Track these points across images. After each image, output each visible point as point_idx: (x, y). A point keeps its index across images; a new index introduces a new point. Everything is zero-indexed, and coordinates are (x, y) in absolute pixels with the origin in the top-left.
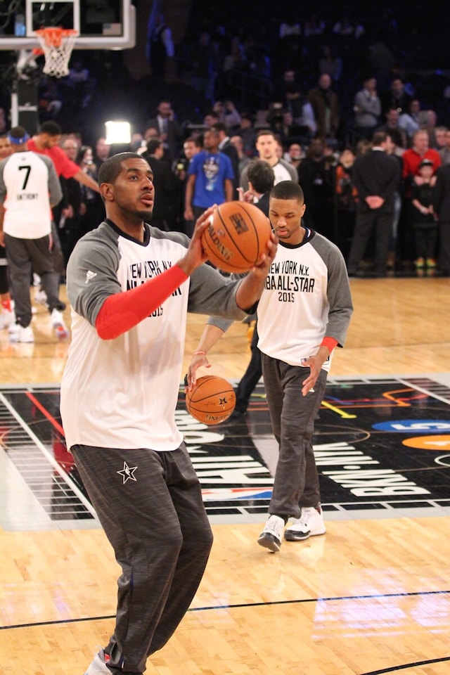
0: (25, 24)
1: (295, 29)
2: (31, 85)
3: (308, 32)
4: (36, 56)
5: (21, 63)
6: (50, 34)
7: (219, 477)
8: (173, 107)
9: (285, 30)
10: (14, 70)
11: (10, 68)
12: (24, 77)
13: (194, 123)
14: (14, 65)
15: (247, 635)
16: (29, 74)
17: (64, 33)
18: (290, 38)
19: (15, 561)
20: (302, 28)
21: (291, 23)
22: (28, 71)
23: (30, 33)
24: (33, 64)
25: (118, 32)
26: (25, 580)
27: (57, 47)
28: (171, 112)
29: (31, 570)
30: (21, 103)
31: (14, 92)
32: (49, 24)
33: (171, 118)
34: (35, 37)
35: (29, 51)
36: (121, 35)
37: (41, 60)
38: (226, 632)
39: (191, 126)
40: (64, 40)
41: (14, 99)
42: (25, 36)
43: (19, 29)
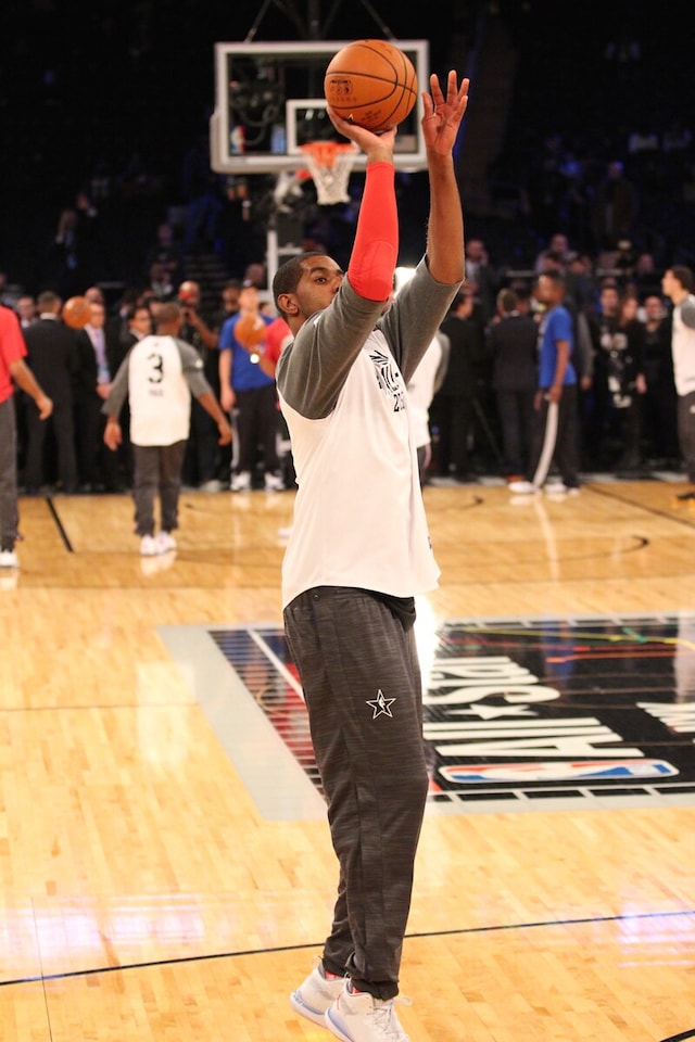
0: (285, 137)
1: (650, 142)
2: (295, 220)
3: (668, 145)
4: (302, 180)
5: (281, 190)
6: (320, 150)
7: (554, 747)
8: (487, 248)
9: (637, 143)
10: (271, 200)
11: (265, 197)
12: (285, 209)
13: (515, 269)
14: (270, 193)
15: (591, 960)
16: (291, 205)
17: (339, 149)
18: (644, 154)
19: (280, 861)
20: (660, 141)
21: (644, 134)
22: (291, 201)
23: (293, 148)
24: (297, 191)
25: (412, 147)
26: (293, 886)
27: (329, 168)
28: (484, 255)
29: (300, 873)
30: (281, 243)
31: (272, 228)
32: (317, 137)
33: (484, 262)
34: (300, 155)
35: (291, 174)
36: (416, 151)
37: (309, 186)
38: (565, 956)
39: (511, 273)
40: (338, 159)
41: (272, 238)
42: (285, 154)
43: (276, 143)
